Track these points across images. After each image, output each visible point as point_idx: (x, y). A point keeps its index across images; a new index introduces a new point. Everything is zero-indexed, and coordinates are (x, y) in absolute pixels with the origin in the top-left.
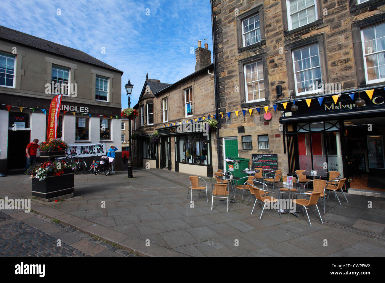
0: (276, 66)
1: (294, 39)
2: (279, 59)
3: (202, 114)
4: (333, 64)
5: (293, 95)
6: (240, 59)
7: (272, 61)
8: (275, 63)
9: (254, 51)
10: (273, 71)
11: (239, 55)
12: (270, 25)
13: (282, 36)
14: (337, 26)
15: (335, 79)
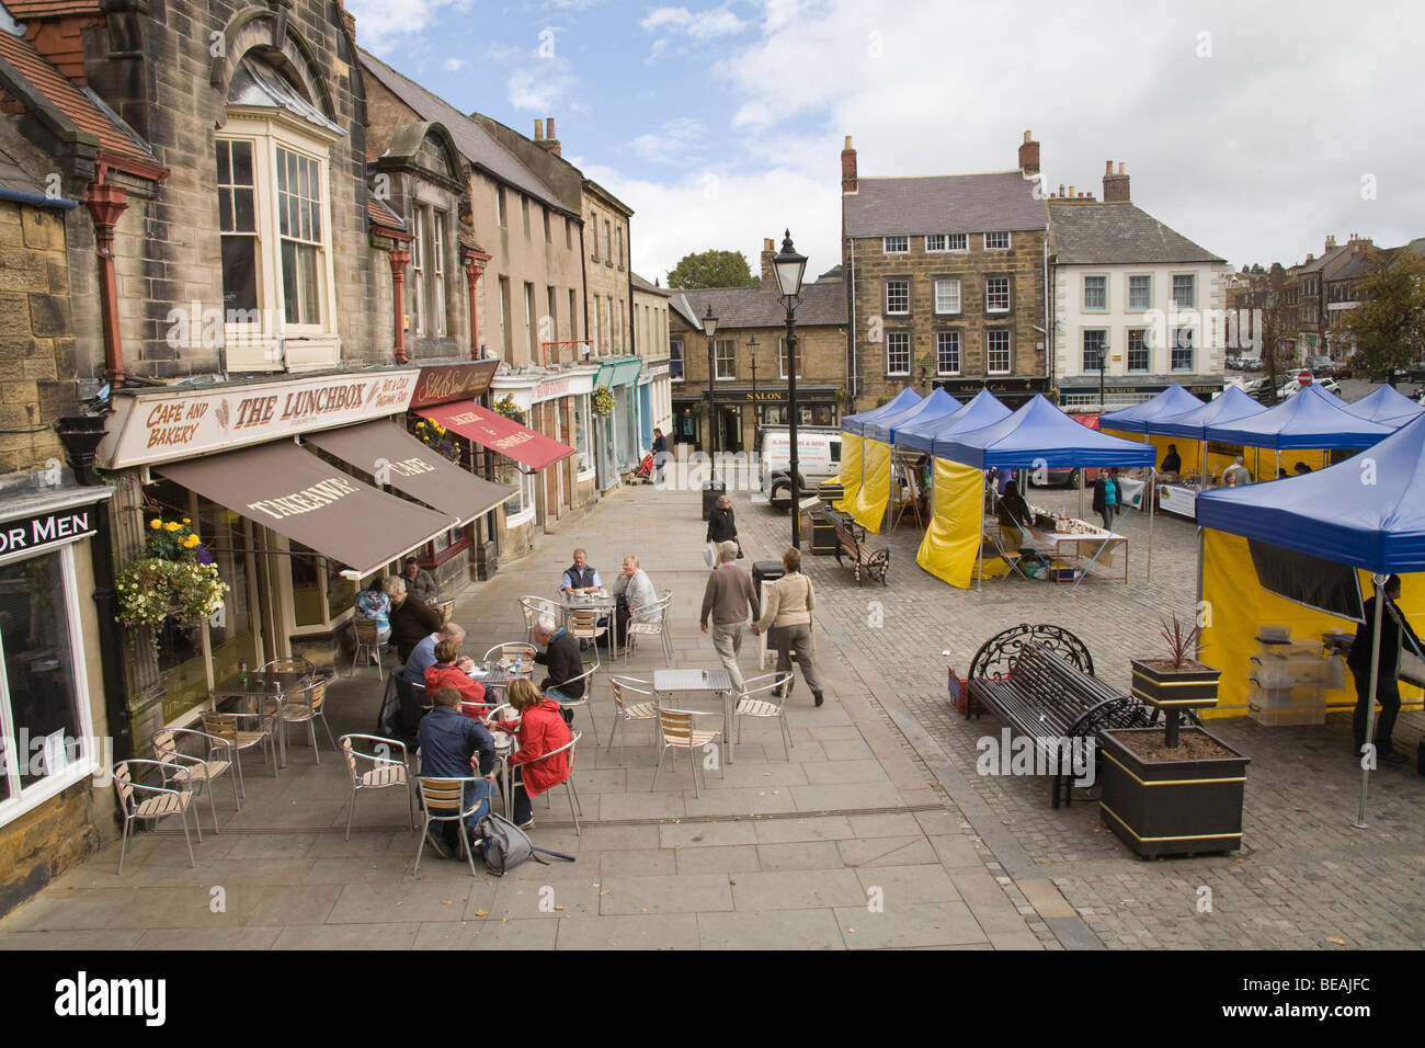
0: (923, 344)
1: (940, 324)
2: (926, 337)
3: (822, 380)
4: (969, 354)
5: (936, 373)
6: (885, 326)
7: (919, 338)
8: (922, 340)
9: (902, 323)
12: (919, 301)
13: (930, 315)
14: (974, 324)
15: (969, 367)
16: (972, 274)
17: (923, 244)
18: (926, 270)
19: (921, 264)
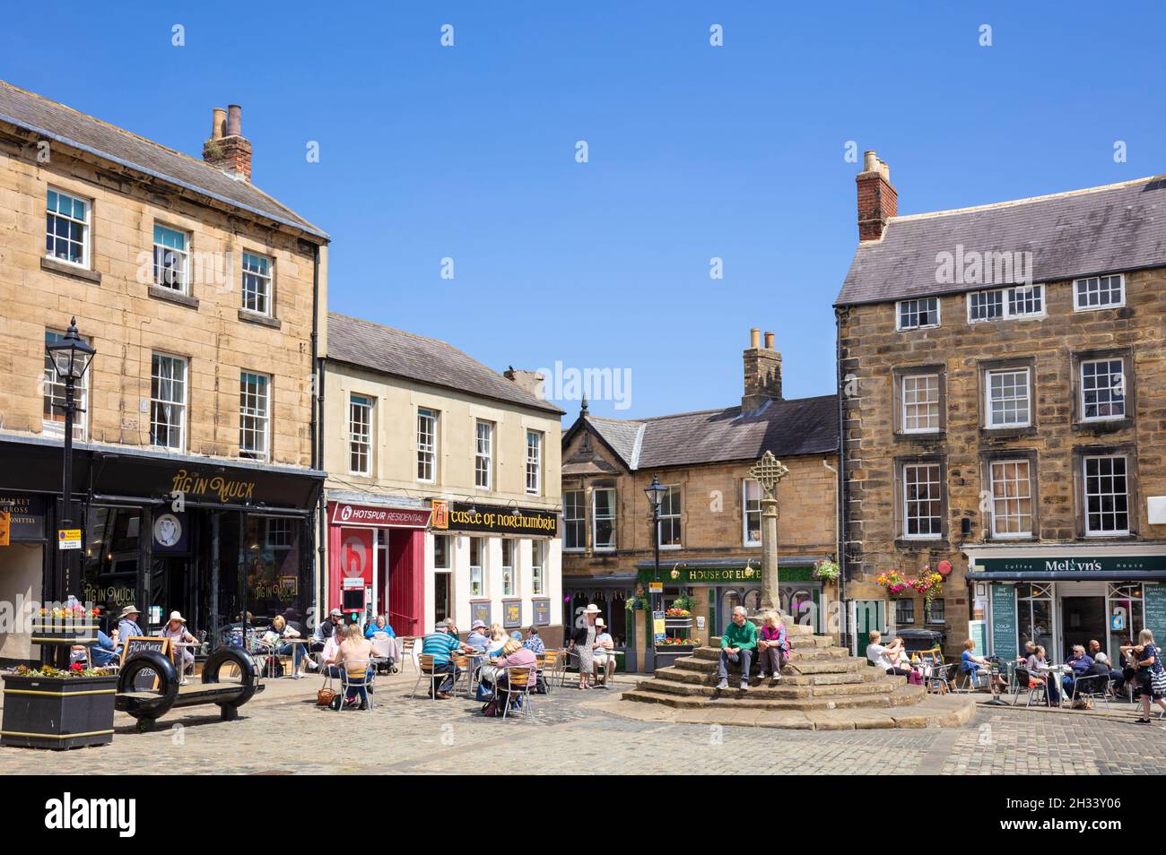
0: (963, 483)
1: (996, 445)
2: (969, 472)
3: (800, 547)
4: (1046, 500)
6: (897, 454)
7: (956, 473)
8: (961, 477)
9: (926, 447)
10: (957, 491)
11: (895, 445)
13: (975, 433)
14: (1055, 444)
15: (1048, 524)
16: (1052, 355)
17: (964, 311)
18: (968, 352)
19: (959, 343)
